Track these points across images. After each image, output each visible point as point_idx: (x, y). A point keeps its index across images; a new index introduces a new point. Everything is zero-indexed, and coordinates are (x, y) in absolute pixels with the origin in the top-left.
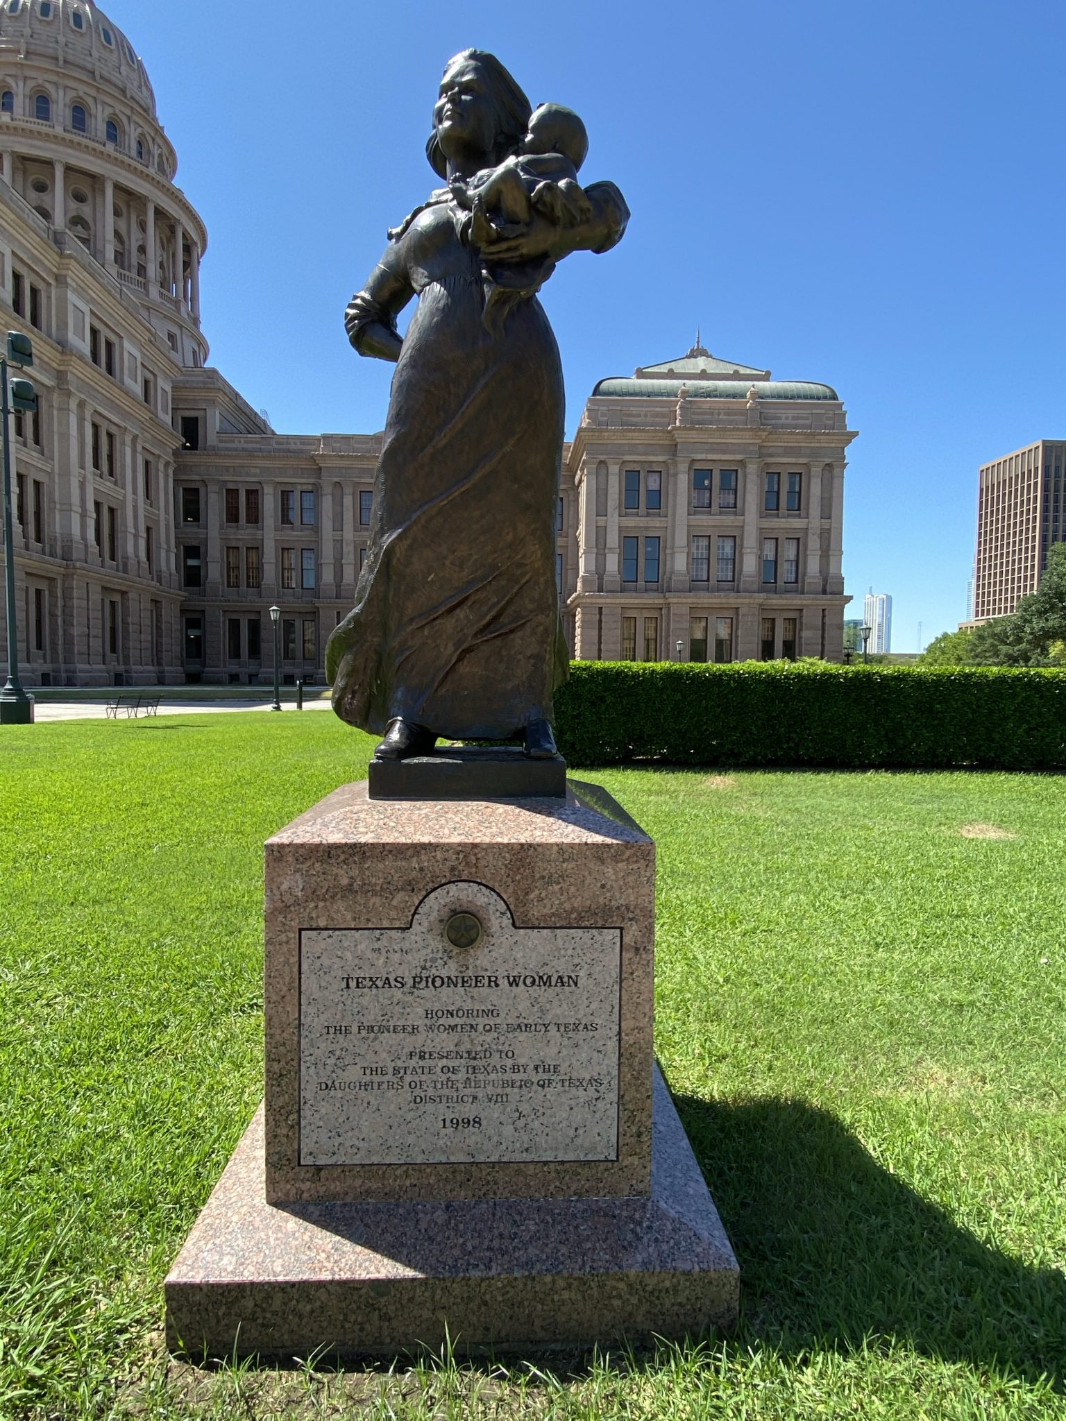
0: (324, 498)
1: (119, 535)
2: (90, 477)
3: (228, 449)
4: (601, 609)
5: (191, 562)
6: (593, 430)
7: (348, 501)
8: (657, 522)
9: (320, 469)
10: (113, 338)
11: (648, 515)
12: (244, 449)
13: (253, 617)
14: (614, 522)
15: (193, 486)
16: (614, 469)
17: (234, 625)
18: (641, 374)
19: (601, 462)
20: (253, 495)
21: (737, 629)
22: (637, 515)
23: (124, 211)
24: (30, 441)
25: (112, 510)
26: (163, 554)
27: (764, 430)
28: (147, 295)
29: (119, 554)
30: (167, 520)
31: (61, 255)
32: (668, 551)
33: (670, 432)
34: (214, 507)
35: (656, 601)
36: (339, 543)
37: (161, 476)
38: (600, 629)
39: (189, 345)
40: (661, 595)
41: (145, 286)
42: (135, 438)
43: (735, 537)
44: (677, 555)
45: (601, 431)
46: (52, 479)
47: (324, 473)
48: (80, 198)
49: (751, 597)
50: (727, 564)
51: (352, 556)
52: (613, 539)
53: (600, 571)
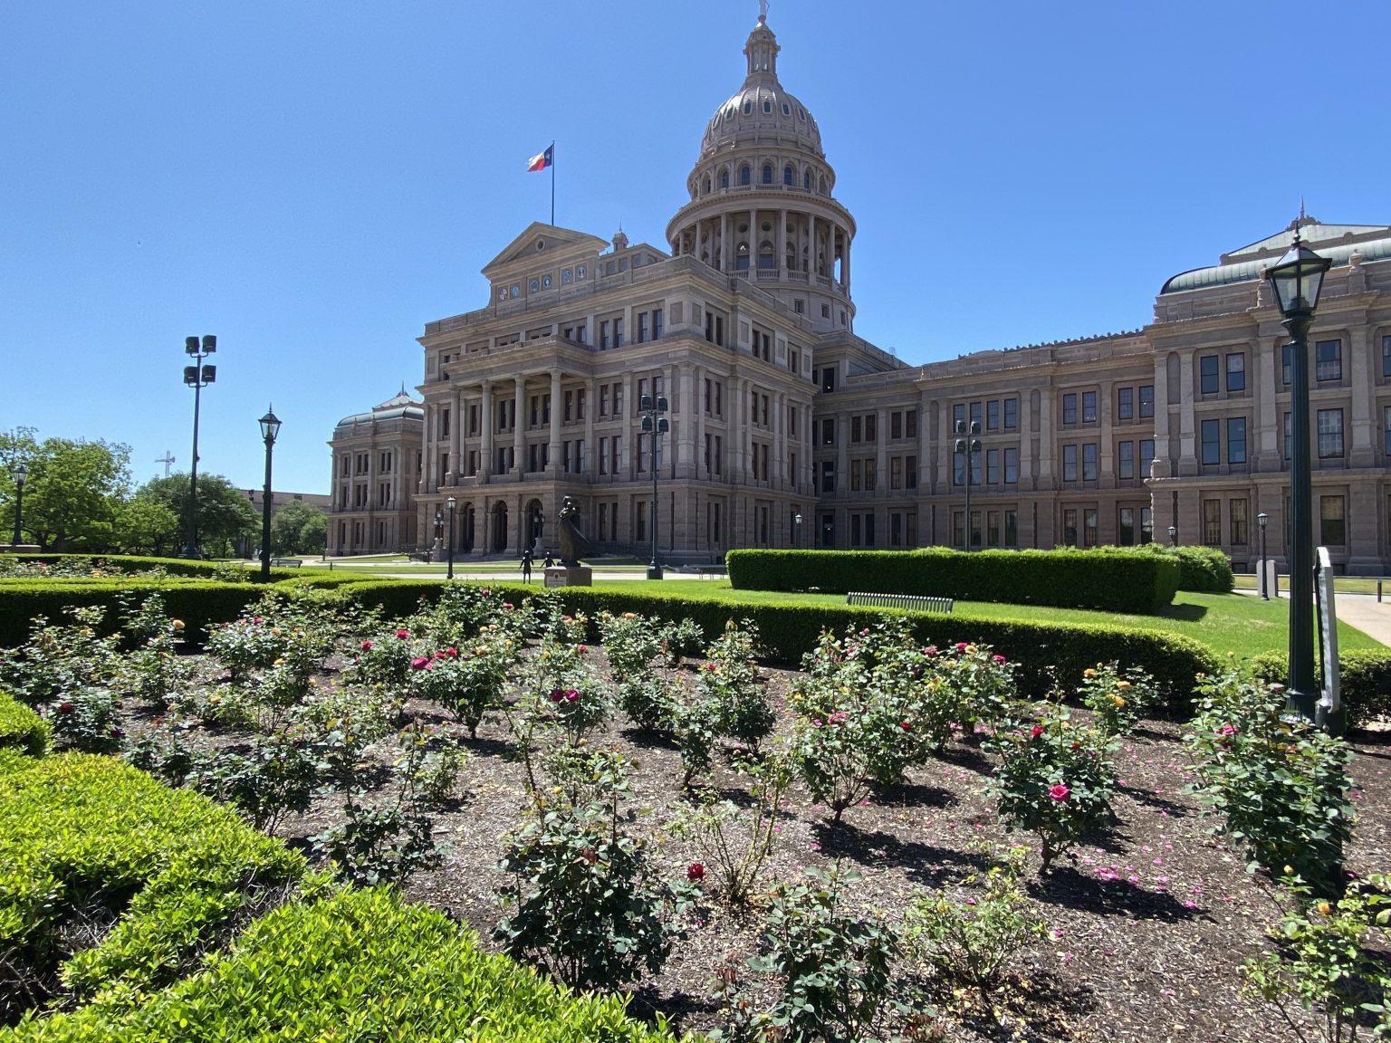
0: (924, 415)
1: (770, 463)
2: (749, 429)
3: (855, 388)
4: (1175, 493)
5: (828, 474)
6: (1159, 326)
7: (943, 414)
8: (1239, 403)
9: (921, 392)
10: (768, 333)
11: (1229, 397)
12: (865, 386)
13: (869, 512)
14: (1187, 409)
15: (830, 418)
16: (1186, 358)
17: (856, 518)
18: (1226, 260)
19: (1171, 353)
20: (872, 419)
21: (1349, 507)
22: (1216, 398)
23: (795, 225)
24: (714, 414)
25: (765, 447)
26: (803, 470)
27: (1370, 295)
28: (808, 283)
29: (769, 476)
30: (807, 447)
31: (734, 294)
32: (1254, 431)
33: (1248, 314)
34: (843, 431)
35: (1241, 482)
36: (935, 449)
37: (803, 416)
38: (1176, 512)
39: (837, 309)
40: (1246, 476)
41: (807, 277)
42: (782, 396)
43: (1342, 409)
44: (1263, 434)
45: (1171, 325)
46: (726, 434)
47: (924, 395)
48: (766, 228)
49: (1363, 473)
50: (1334, 438)
51: (945, 459)
52: (1188, 424)
53: (1174, 458)
